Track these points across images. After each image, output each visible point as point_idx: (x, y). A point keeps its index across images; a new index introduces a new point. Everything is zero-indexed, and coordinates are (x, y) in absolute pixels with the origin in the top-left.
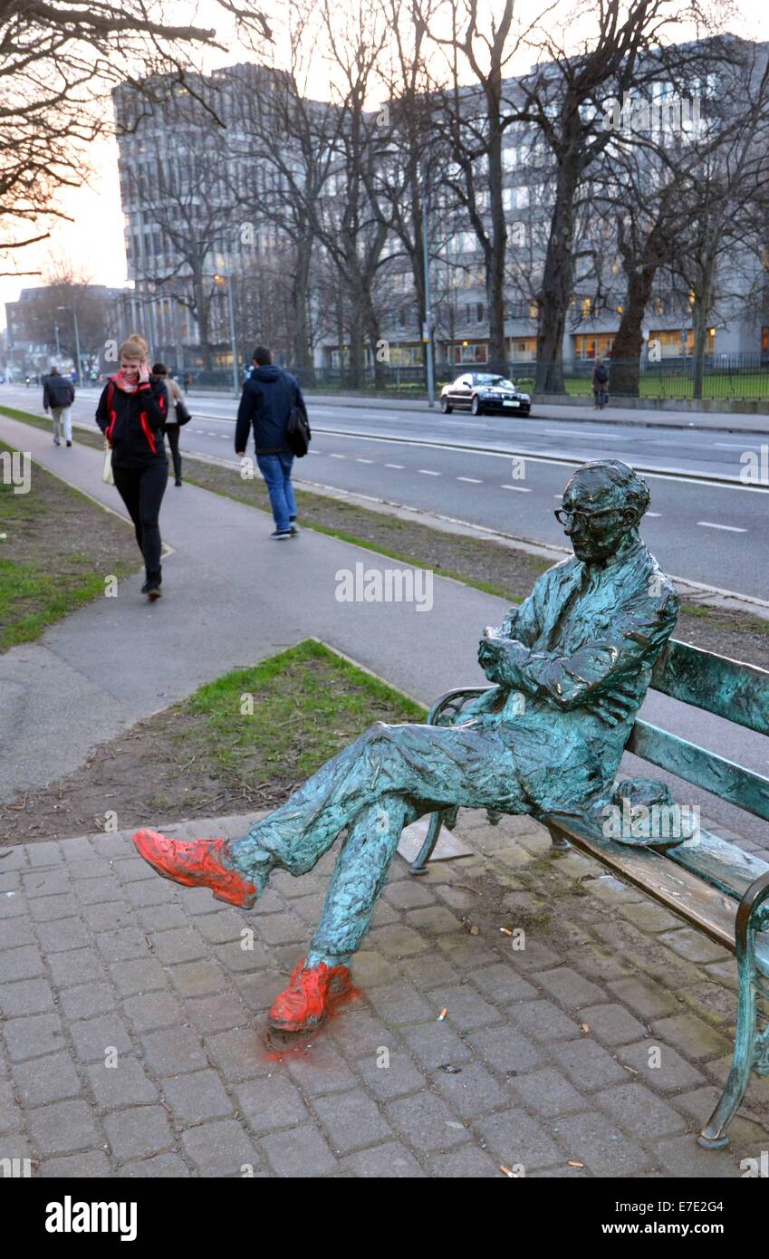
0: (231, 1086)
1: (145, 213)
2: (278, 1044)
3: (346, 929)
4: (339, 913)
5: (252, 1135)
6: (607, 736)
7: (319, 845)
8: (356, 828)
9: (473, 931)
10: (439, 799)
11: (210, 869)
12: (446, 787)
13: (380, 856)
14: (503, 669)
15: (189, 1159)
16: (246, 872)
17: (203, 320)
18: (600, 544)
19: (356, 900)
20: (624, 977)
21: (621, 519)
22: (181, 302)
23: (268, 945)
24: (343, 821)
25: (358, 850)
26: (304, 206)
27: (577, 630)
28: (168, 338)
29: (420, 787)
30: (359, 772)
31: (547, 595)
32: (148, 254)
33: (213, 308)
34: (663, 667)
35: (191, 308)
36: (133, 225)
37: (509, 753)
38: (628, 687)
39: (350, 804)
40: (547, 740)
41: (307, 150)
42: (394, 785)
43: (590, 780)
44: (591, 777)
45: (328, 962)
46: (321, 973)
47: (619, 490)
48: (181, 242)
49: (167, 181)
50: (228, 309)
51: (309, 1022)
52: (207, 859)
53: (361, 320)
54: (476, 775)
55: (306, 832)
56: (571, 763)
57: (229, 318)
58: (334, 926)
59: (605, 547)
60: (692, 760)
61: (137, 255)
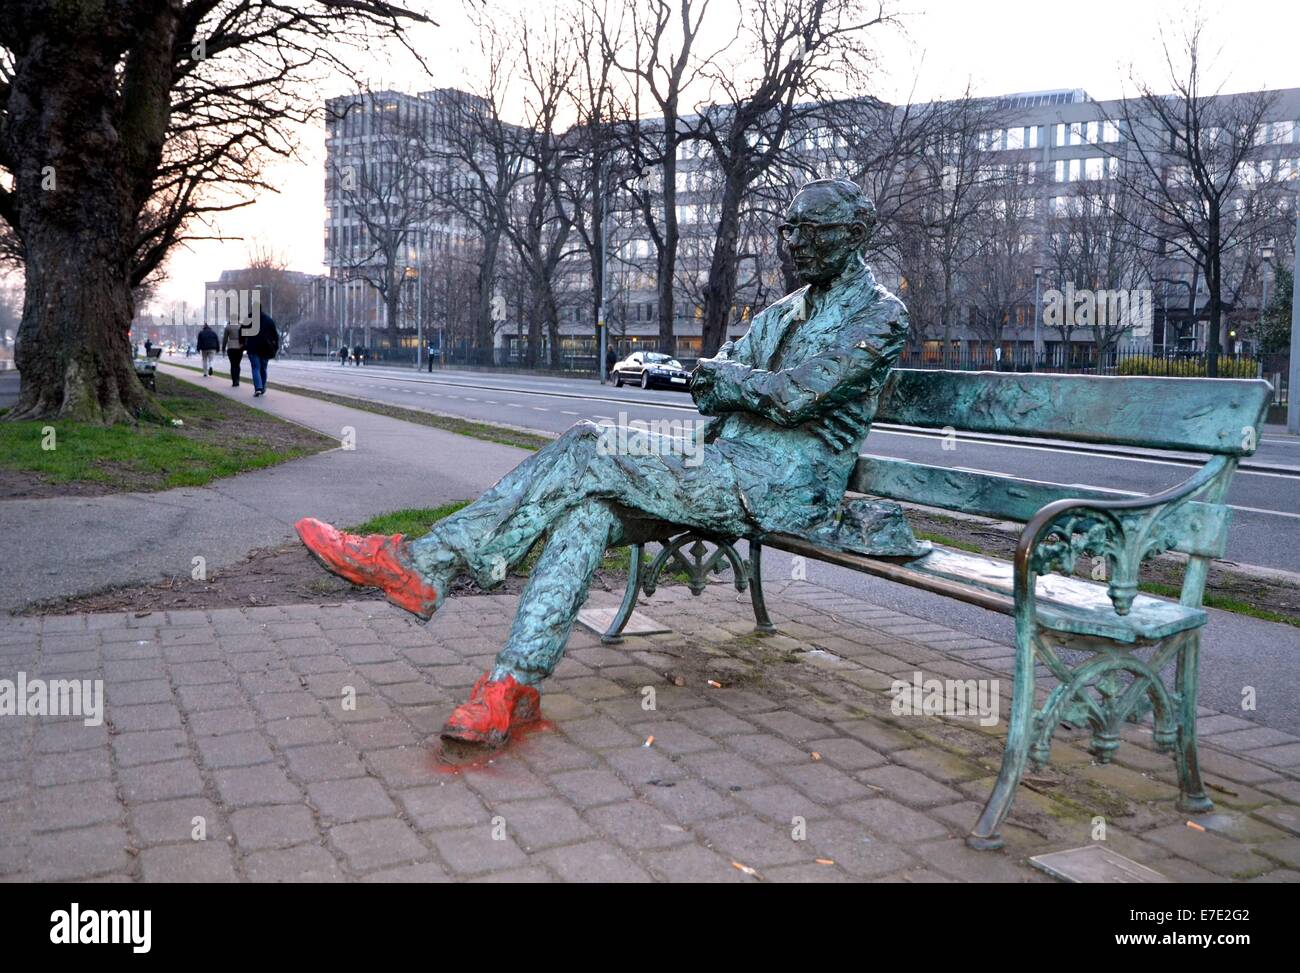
0: (394, 792)
1: (346, 208)
2: (453, 759)
3: (539, 642)
4: (532, 623)
5: (420, 832)
6: (831, 461)
7: (511, 550)
8: (555, 534)
9: (677, 682)
10: (649, 509)
11: (384, 565)
12: (658, 496)
13: (581, 565)
14: (719, 388)
15: (337, 850)
16: (426, 574)
17: (392, 301)
18: (826, 260)
19: (551, 611)
20: (852, 719)
21: (848, 235)
22: (372, 285)
23: (442, 686)
24: (541, 525)
25: (556, 556)
26: (494, 203)
27: (800, 351)
28: (357, 320)
29: (629, 491)
30: (562, 469)
31: (765, 330)
32: (345, 242)
33: (402, 292)
34: (889, 396)
35: (382, 291)
36: (334, 218)
37: (728, 465)
38: (855, 409)
39: (550, 505)
40: (769, 457)
41: (501, 156)
42: (601, 486)
43: (814, 503)
44: (816, 500)
45: (516, 676)
46: (508, 685)
47: (846, 205)
48: (377, 232)
49: (369, 179)
50: (417, 295)
51: (492, 737)
52: (381, 553)
53: (541, 306)
54: (692, 484)
55: (498, 532)
56: (795, 482)
57: (417, 301)
58: (525, 637)
59: (831, 264)
60: (925, 479)
61: (335, 244)
